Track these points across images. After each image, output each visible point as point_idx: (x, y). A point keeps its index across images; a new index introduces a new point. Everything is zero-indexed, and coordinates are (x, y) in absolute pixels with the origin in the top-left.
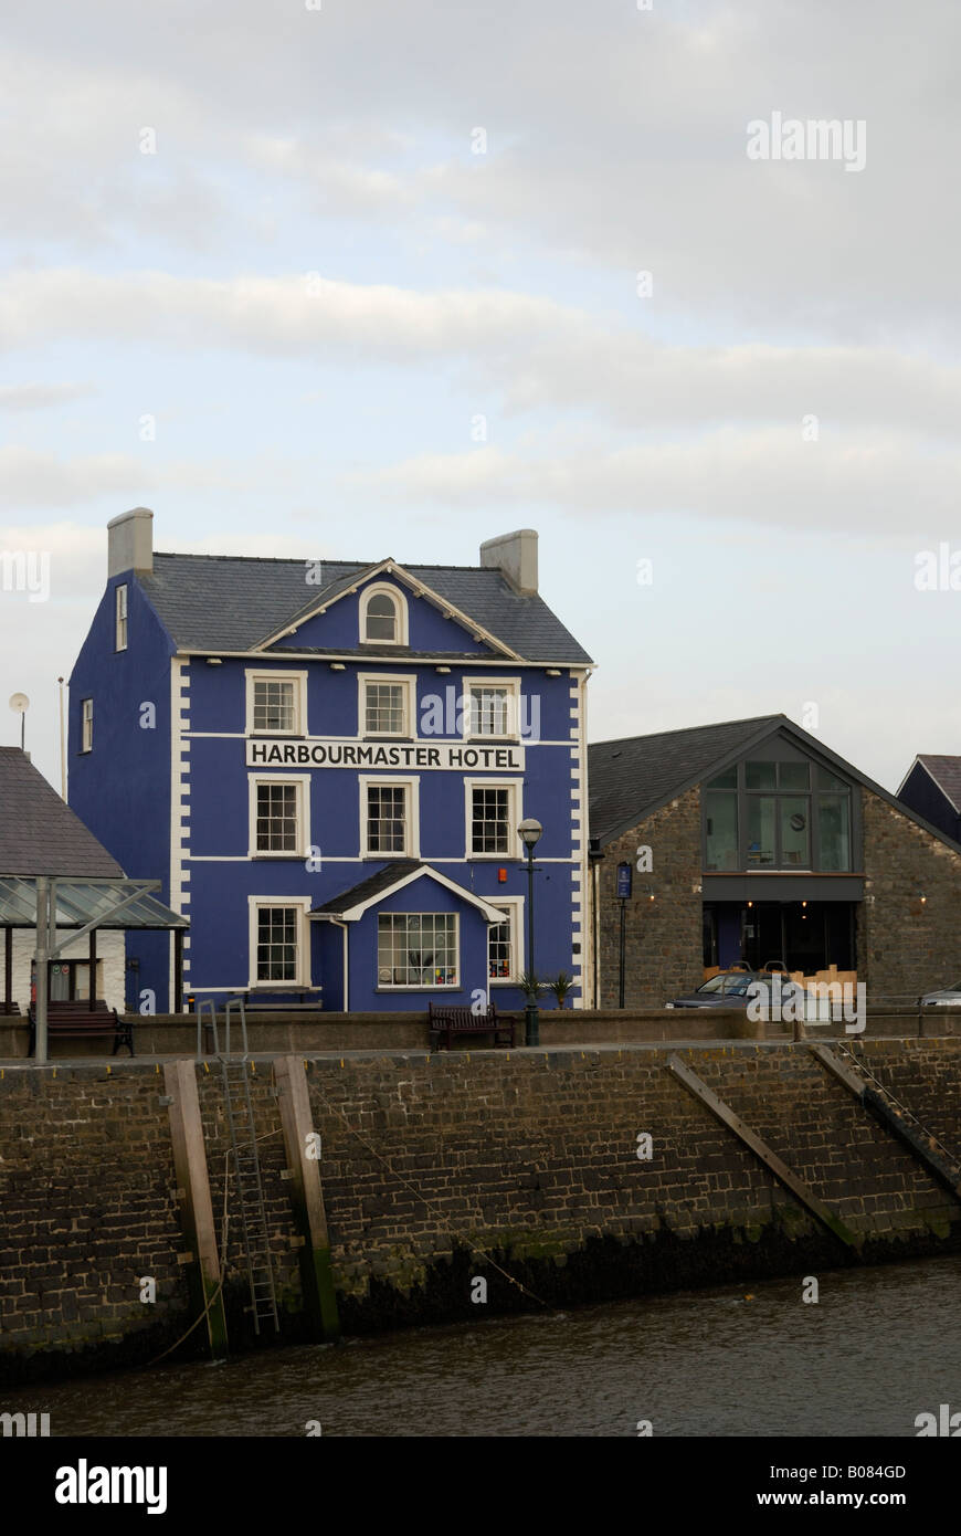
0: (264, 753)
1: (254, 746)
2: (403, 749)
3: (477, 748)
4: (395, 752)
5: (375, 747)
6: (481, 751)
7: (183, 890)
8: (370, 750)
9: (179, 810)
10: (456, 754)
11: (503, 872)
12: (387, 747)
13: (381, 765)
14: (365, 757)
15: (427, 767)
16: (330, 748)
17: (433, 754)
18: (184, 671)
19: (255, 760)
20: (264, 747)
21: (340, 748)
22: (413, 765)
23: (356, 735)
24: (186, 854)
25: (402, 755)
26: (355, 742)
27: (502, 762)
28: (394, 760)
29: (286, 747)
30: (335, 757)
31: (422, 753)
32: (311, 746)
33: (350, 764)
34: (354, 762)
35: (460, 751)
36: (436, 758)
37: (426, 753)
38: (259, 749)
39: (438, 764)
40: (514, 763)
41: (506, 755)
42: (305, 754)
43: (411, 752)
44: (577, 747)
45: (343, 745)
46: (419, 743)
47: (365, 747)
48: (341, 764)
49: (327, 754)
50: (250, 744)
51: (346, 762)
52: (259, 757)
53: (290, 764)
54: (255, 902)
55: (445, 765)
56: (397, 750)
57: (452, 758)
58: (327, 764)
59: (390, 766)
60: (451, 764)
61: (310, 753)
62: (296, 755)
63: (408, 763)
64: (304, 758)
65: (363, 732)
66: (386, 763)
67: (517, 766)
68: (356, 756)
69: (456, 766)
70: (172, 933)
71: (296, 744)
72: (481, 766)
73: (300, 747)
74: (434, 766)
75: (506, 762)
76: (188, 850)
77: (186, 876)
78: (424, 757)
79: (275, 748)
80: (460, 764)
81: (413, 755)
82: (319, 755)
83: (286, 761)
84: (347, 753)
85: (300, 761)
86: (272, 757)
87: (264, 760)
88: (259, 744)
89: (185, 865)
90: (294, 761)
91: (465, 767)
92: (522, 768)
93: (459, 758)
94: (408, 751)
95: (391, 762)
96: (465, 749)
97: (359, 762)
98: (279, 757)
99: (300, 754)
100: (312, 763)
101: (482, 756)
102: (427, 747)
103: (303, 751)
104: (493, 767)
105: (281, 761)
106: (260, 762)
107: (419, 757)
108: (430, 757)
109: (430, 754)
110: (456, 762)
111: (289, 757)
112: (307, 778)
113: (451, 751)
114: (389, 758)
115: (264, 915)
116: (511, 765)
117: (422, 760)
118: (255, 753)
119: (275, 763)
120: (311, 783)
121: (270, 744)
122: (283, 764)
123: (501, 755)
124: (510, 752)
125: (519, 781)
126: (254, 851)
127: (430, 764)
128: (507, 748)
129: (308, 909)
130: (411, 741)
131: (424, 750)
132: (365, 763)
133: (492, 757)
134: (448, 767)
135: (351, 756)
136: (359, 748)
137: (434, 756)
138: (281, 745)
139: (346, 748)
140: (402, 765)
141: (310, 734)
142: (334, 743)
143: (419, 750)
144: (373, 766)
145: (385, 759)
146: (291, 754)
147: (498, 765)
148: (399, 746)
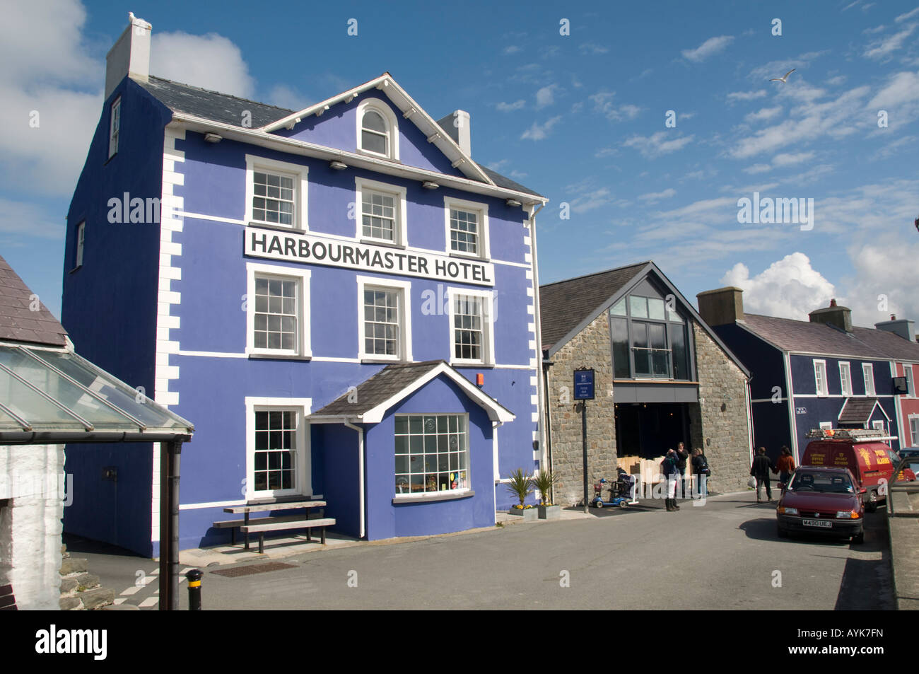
0: (264, 243)
1: (254, 235)
2: (396, 255)
3: (458, 261)
4: (389, 257)
5: (372, 250)
6: (461, 264)
7: (170, 390)
8: (367, 252)
9: (167, 298)
10: (441, 264)
11: (481, 376)
12: (383, 251)
13: (377, 268)
14: (363, 258)
15: (417, 274)
16: (330, 246)
17: (423, 262)
18: (179, 145)
19: (254, 249)
20: (264, 236)
21: (339, 247)
22: (405, 271)
23: (354, 236)
24: (175, 347)
25: (396, 260)
26: (353, 243)
27: (477, 276)
28: (389, 264)
29: (287, 240)
30: (335, 255)
31: (413, 260)
32: (312, 243)
33: (349, 264)
34: (353, 262)
35: (444, 262)
36: (424, 266)
37: (416, 261)
38: (259, 238)
39: (427, 272)
40: (486, 278)
41: (480, 270)
42: (306, 248)
43: (403, 259)
44: (529, 269)
45: (342, 244)
46: (410, 251)
47: (363, 249)
48: (340, 263)
49: (327, 251)
50: (249, 232)
51: (345, 261)
52: (259, 247)
53: (290, 257)
54: (252, 403)
55: (432, 274)
56: (392, 255)
57: (438, 268)
58: (327, 261)
59: (385, 270)
60: (437, 274)
61: (310, 248)
62: (297, 248)
63: (401, 268)
64: (304, 252)
65: (359, 234)
66: (382, 266)
67: (489, 280)
68: (354, 256)
69: (441, 276)
70: (157, 447)
71: (297, 238)
72: (460, 278)
73: (301, 242)
74: (423, 274)
75: (480, 276)
76: (177, 343)
77: (174, 373)
78: (415, 264)
79: (276, 239)
80: (445, 274)
81: (405, 261)
82: (319, 251)
83: (287, 253)
84: (346, 252)
85: (301, 255)
86: (272, 248)
87: (264, 250)
88: (260, 234)
89: (174, 360)
90: (294, 254)
91: (448, 277)
92: (492, 283)
93: (443, 268)
94: (401, 256)
95: (386, 266)
96: (449, 260)
97: (358, 263)
98: (279, 249)
99: (301, 249)
100: (312, 259)
101: (461, 268)
102: (418, 255)
103: (304, 246)
104: (470, 280)
105: (281, 253)
106: (259, 252)
107: (410, 264)
108: (420, 265)
109: (419, 262)
110: (441, 271)
111: (290, 250)
112: (306, 274)
113: (437, 261)
114: (385, 262)
115: (261, 417)
116: (484, 280)
117: (413, 267)
118: (255, 242)
119: (275, 254)
120: (311, 279)
121: (270, 235)
122: (284, 257)
123: (477, 269)
124: (483, 267)
125: (489, 295)
126: (251, 349)
127: (420, 271)
128: (481, 264)
129: (308, 412)
130: (403, 249)
131: (415, 258)
132: (362, 264)
133: (470, 270)
134: (434, 276)
135: (350, 255)
136: (357, 249)
137: (423, 264)
138: (282, 237)
139: (345, 248)
140: (396, 270)
141: (311, 230)
142: (335, 241)
143: (410, 257)
144: (370, 268)
145: (380, 262)
146: (292, 248)
147: (475, 278)
148: (394, 251)
